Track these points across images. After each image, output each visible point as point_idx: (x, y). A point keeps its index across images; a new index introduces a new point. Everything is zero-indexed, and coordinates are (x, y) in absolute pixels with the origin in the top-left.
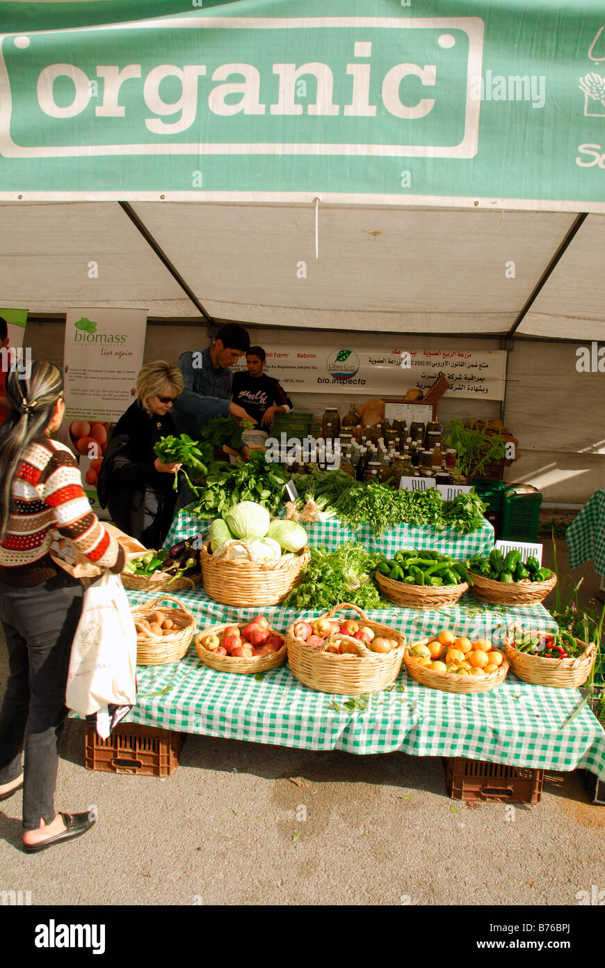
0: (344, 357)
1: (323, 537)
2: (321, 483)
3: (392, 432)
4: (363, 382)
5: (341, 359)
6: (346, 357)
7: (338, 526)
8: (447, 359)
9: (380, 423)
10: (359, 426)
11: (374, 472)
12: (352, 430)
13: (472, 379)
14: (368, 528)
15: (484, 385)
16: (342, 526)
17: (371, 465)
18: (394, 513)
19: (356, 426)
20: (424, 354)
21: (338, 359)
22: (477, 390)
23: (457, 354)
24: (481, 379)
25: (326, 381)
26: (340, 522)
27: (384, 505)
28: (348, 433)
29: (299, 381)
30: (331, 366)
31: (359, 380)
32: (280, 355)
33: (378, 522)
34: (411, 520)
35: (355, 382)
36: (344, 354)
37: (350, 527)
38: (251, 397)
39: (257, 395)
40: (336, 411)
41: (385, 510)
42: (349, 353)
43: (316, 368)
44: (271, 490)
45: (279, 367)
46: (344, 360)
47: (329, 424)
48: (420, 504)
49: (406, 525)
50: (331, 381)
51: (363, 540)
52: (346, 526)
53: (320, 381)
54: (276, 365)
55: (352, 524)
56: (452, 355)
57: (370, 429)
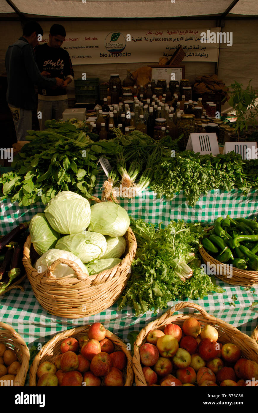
0: (116, 38)
1: (140, 207)
2: (126, 148)
3: (158, 89)
4: (129, 55)
5: (114, 39)
6: (117, 38)
7: (154, 198)
8: (182, 36)
9: (149, 83)
10: (135, 87)
11: (163, 128)
12: (131, 90)
13: (198, 48)
14: (181, 196)
15: (206, 52)
16: (157, 197)
17: (158, 122)
18: (205, 181)
19: (133, 86)
20: (168, 33)
21: (112, 40)
22: (201, 56)
23: (189, 31)
24: (204, 48)
25: (104, 55)
26: (156, 194)
27: (194, 173)
28: (129, 92)
29: (88, 57)
30: (108, 45)
31: (127, 53)
32: (73, 40)
33: (192, 191)
34: (221, 186)
35: (124, 55)
36: (116, 36)
37: (165, 197)
38: (53, 64)
39: (58, 63)
40: (118, 77)
41: (195, 178)
42: (119, 35)
43: (98, 47)
44: (86, 170)
45: (73, 48)
46: (116, 40)
47: (115, 87)
48: (226, 169)
49: (217, 190)
50: (108, 55)
51: (176, 206)
52: (162, 197)
53: (101, 56)
54: (71, 47)
55: (167, 195)
56: (186, 33)
57: (143, 88)
